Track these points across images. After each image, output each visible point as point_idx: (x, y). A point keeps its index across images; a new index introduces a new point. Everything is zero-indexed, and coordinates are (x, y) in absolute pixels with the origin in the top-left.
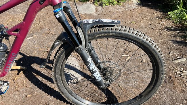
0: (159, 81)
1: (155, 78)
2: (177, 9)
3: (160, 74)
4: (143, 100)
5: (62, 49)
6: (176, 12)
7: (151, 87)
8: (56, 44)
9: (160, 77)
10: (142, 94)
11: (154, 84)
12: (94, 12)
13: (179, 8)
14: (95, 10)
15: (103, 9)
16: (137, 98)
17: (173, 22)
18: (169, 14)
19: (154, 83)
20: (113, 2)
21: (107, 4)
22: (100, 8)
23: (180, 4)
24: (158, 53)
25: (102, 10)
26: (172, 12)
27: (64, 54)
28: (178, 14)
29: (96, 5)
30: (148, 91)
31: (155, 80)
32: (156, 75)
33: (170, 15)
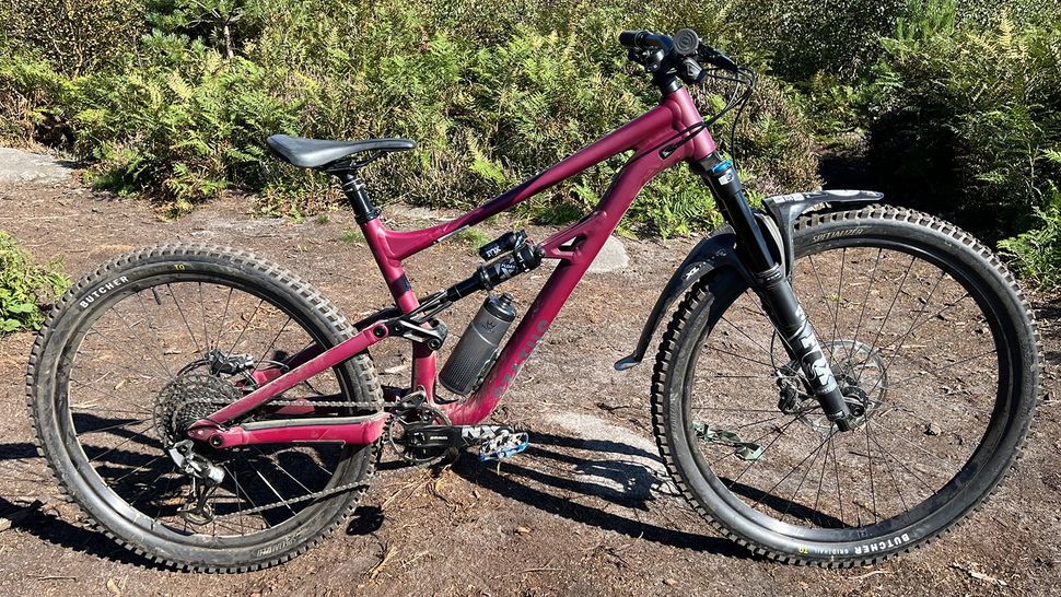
0: (1027, 388)
1: (1011, 381)
2: (1040, 224)
3: (1026, 360)
4: (980, 484)
5: (702, 295)
6: (1035, 236)
7: (1004, 422)
8: (689, 275)
9: (1025, 374)
10: (975, 461)
11: (1012, 406)
12: (626, 265)
13: (1050, 220)
14: (627, 258)
15: (663, 253)
16: (958, 482)
17: (1033, 286)
18: (1005, 250)
19: (1009, 402)
20: (708, 217)
21: (682, 229)
22: (645, 246)
23: (1047, 203)
24: (1006, 282)
25: (657, 253)
26: (1017, 238)
27: (707, 309)
28: (1047, 245)
29: (626, 233)
30: (992, 441)
31: (1011, 388)
32: (1011, 369)
33: (1008, 252)
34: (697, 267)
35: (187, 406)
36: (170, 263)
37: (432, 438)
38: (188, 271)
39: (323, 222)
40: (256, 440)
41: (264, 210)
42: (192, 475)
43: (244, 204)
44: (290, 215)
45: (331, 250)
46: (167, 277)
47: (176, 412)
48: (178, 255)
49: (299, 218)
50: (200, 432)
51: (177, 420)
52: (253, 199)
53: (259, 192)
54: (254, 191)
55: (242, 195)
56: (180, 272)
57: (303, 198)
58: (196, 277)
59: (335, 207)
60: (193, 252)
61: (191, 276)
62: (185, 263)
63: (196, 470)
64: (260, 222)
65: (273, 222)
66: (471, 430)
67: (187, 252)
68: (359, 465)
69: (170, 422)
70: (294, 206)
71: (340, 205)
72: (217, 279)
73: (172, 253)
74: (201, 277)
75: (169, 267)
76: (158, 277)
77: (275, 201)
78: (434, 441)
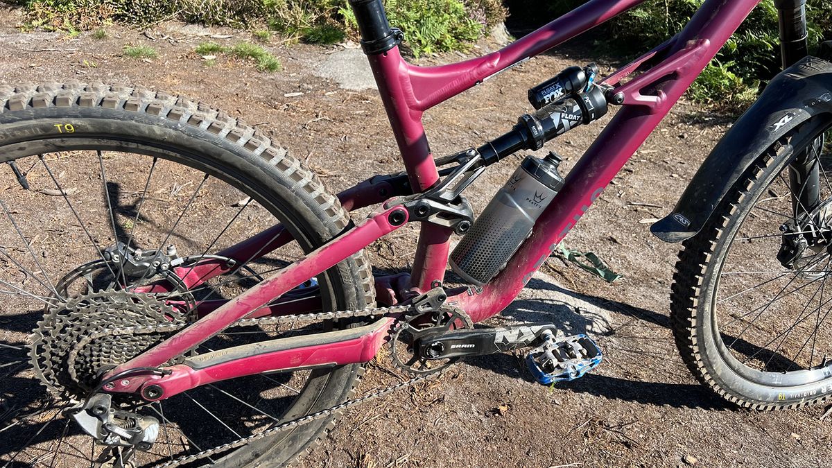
34: (790, 115)
35: (92, 342)
36: (46, 121)
37: (453, 347)
38: (80, 133)
39: (101, 36)
40: (211, 380)
41: (34, 23)
42: (118, 444)
43: (11, 17)
44: (63, 29)
45: (120, 66)
46: (40, 144)
47: (74, 352)
48: (60, 106)
49: (74, 33)
50: (124, 383)
51: (77, 363)
52: (19, 12)
53: (25, 5)
54: (19, 4)
55: (6, 8)
56: (65, 135)
57: (74, 12)
58: (96, 143)
59: (108, 22)
60: (90, 102)
61: (86, 142)
62: (74, 121)
63: (123, 438)
64: (32, 35)
65: (46, 35)
66: (507, 334)
67: (78, 101)
68: (344, 383)
69: (65, 365)
70: (66, 20)
71: (114, 20)
72: (133, 145)
73: (49, 103)
74: (104, 142)
75: (44, 128)
76: (22, 144)
77: (44, 15)
78: (456, 350)
